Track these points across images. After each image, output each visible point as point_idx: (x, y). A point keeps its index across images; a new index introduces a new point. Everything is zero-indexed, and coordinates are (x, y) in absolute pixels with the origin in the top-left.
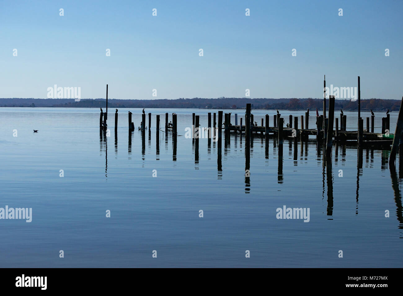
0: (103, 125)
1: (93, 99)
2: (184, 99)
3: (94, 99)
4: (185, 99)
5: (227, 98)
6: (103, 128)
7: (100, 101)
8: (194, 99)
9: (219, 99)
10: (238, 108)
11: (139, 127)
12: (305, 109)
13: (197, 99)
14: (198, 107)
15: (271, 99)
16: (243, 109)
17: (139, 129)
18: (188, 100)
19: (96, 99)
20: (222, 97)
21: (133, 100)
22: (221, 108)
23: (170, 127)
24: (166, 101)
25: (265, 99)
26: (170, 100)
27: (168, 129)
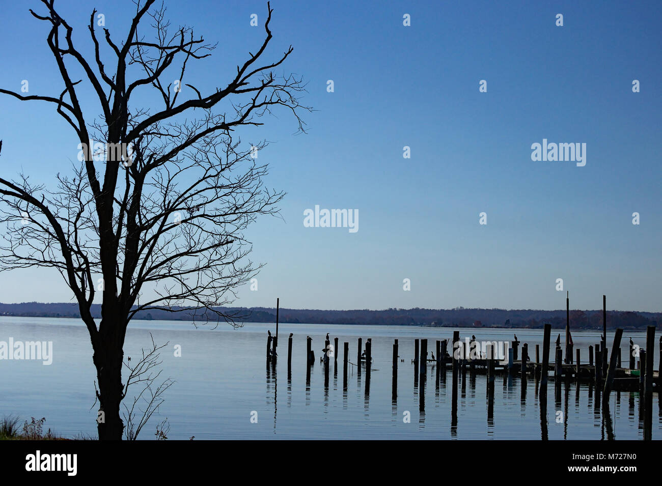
0: (271, 354)
1: (246, 308)
2: (397, 311)
3: (248, 308)
4: (398, 309)
5: (467, 310)
6: (272, 359)
7: (258, 312)
8: (413, 309)
9: (453, 310)
10: (484, 326)
11: (321, 358)
12: (594, 328)
13: (417, 310)
14: (419, 323)
15: (540, 311)
16: (493, 327)
17: (321, 361)
18: (402, 311)
19: (251, 308)
20: (459, 308)
21: (313, 310)
22: (457, 326)
23: (363, 358)
24: (366, 312)
25: (529, 310)
26: (373, 311)
27: (362, 360)
